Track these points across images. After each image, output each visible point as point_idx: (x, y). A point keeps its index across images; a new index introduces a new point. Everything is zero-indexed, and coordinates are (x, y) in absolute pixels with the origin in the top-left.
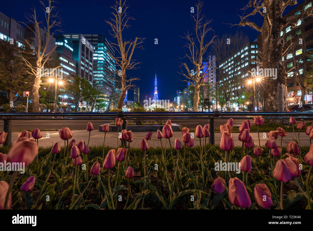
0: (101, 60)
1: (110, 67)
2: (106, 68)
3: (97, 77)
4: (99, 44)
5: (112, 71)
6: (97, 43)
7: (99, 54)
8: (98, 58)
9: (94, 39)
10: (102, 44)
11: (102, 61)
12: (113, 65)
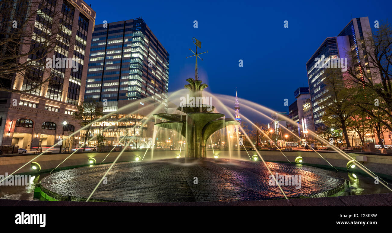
0: (135, 58)
1: (156, 73)
2: (147, 72)
3: (128, 86)
4: (135, 33)
5: (160, 79)
6: (132, 31)
7: (134, 48)
8: (131, 55)
9: (127, 27)
10: (140, 33)
11: (138, 59)
12: (163, 71)
